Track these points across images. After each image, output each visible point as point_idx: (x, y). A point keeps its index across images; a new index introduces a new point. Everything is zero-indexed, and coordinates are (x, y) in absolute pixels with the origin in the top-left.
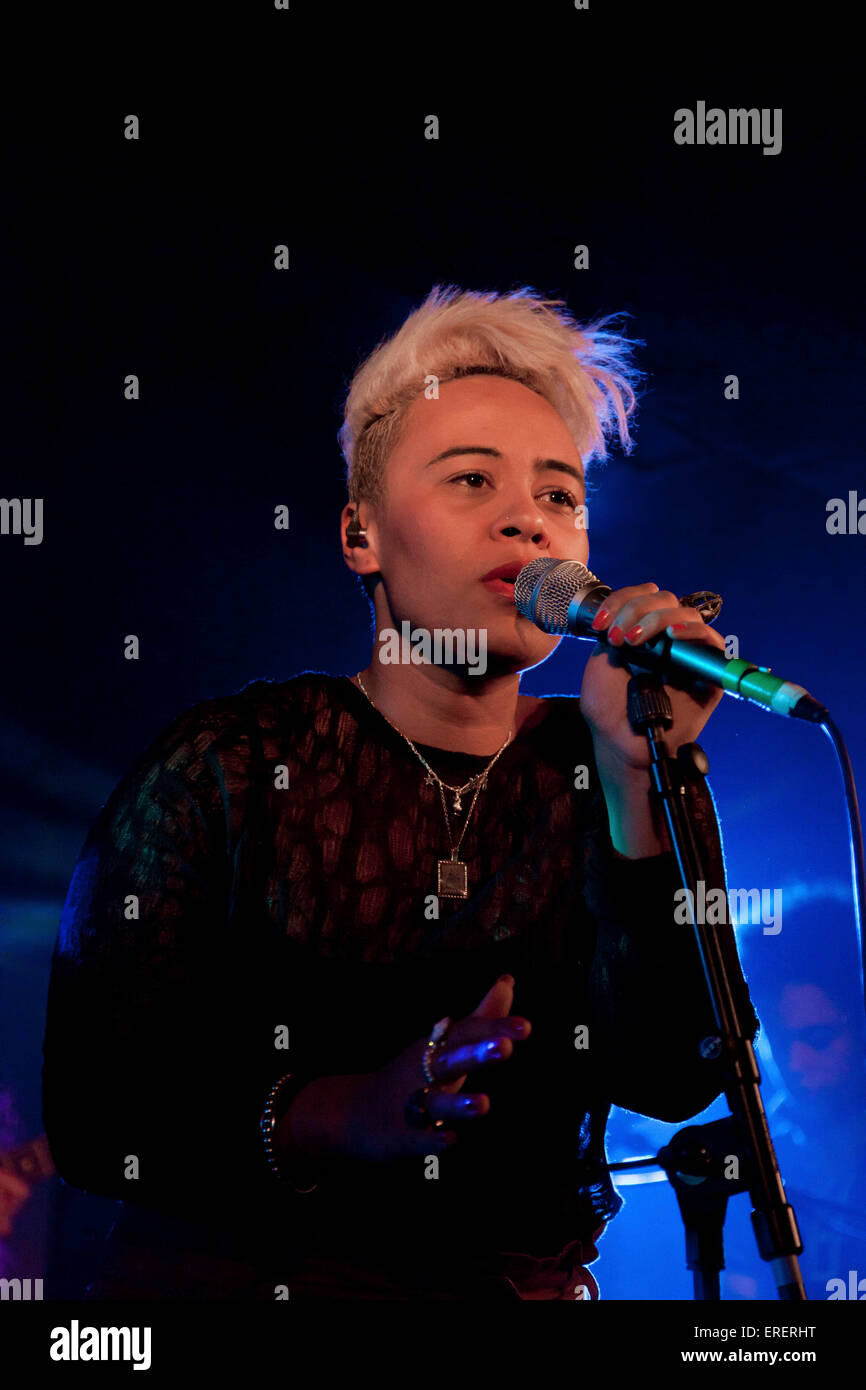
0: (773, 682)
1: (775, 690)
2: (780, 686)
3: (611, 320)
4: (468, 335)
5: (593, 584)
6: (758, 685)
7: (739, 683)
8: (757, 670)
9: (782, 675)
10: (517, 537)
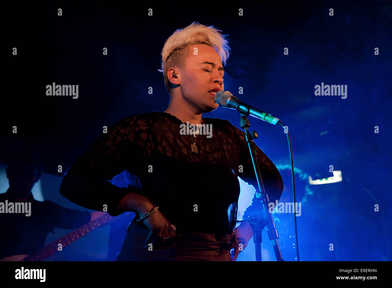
0: (272, 117)
1: (272, 119)
2: (273, 119)
3: (226, 36)
4: (202, 35)
5: (232, 96)
6: (269, 118)
7: (265, 118)
8: (268, 115)
9: (274, 116)
10: (218, 83)
